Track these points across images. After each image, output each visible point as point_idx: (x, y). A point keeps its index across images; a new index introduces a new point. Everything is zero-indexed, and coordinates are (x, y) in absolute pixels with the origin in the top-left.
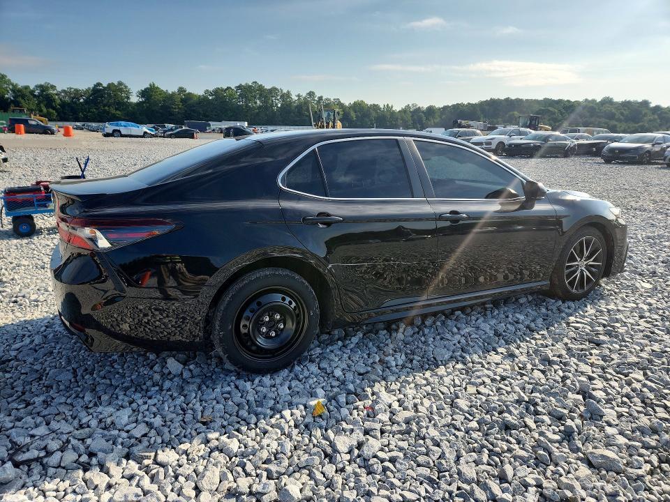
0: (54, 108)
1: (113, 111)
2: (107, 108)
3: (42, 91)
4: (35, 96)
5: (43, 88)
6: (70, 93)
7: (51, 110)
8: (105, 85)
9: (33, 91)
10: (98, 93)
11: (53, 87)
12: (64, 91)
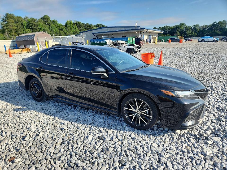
0: (196, 33)
1: (217, 32)
2: (215, 31)
3: (194, 27)
4: (192, 29)
5: (195, 26)
6: (204, 27)
7: (195, 33)
8: (217, 22)
9: (192, 27)
10: (214, 25)
11: (198, 25)
12: (202, 26)
